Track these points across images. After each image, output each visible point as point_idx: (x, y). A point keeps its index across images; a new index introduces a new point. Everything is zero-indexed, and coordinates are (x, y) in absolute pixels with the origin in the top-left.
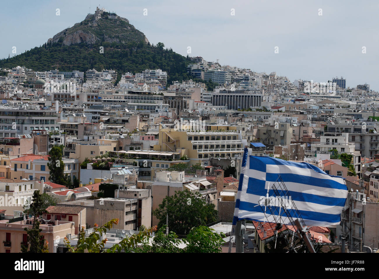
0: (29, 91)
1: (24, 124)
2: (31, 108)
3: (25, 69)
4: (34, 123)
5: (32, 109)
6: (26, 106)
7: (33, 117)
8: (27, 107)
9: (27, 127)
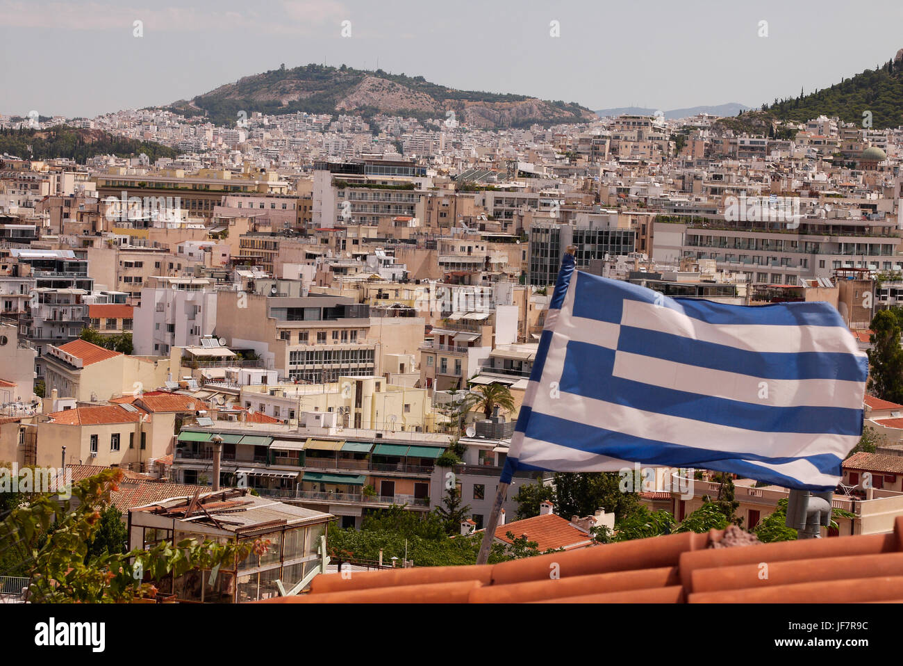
0: (843, 176)
1: (817, 253)
2: (836, 216)
3: (837, 123)
4: (843, 252)
5: (839, 219)
6: (825, 210)
7: (840, 237)
8: (827, 212)
9: (824, 261)
